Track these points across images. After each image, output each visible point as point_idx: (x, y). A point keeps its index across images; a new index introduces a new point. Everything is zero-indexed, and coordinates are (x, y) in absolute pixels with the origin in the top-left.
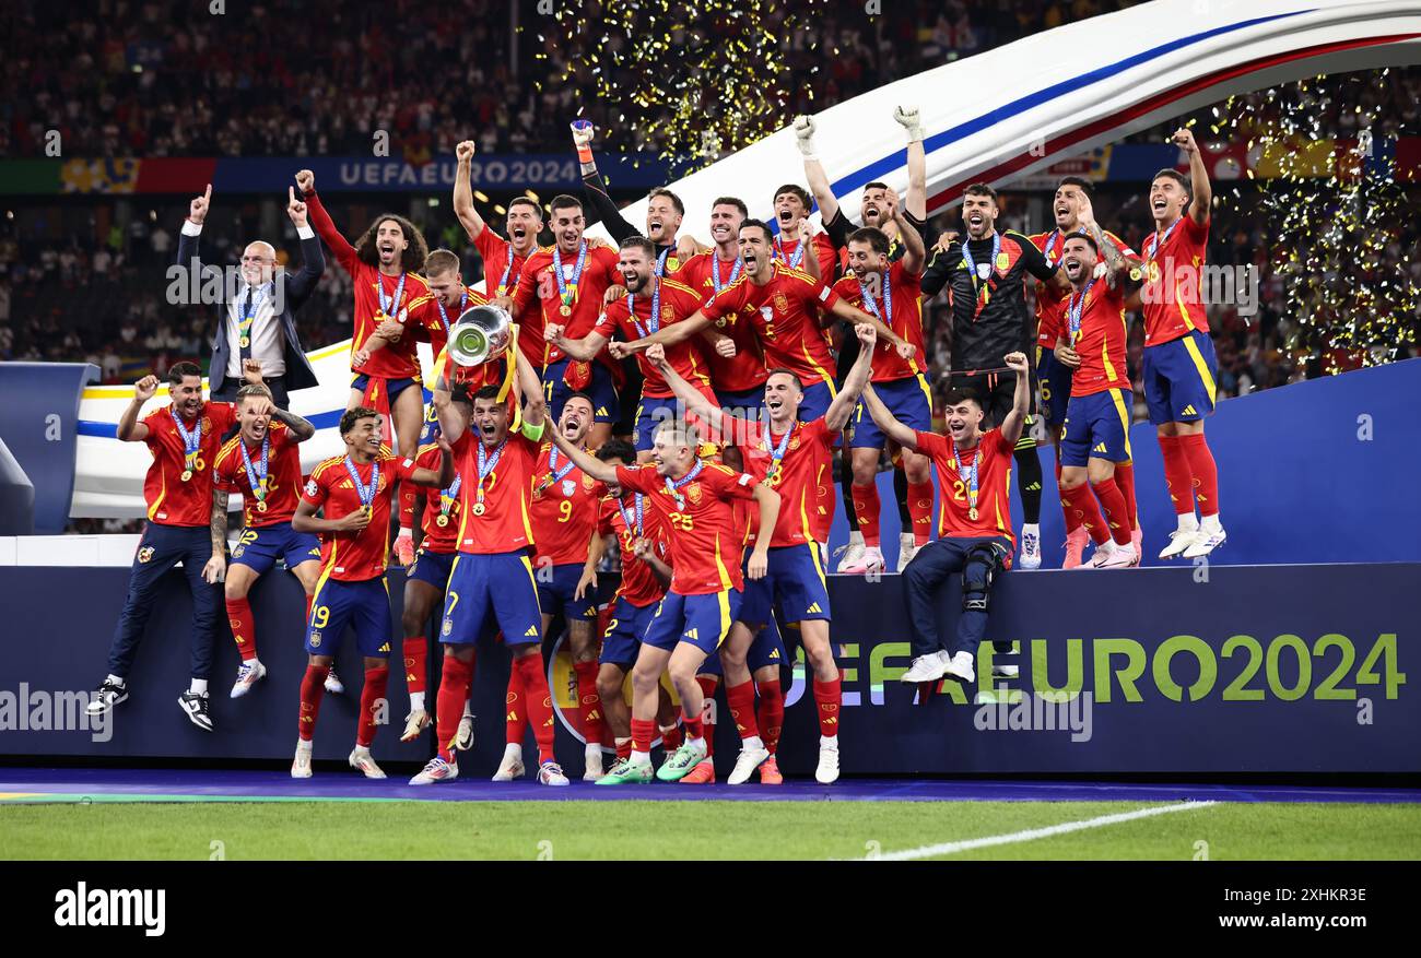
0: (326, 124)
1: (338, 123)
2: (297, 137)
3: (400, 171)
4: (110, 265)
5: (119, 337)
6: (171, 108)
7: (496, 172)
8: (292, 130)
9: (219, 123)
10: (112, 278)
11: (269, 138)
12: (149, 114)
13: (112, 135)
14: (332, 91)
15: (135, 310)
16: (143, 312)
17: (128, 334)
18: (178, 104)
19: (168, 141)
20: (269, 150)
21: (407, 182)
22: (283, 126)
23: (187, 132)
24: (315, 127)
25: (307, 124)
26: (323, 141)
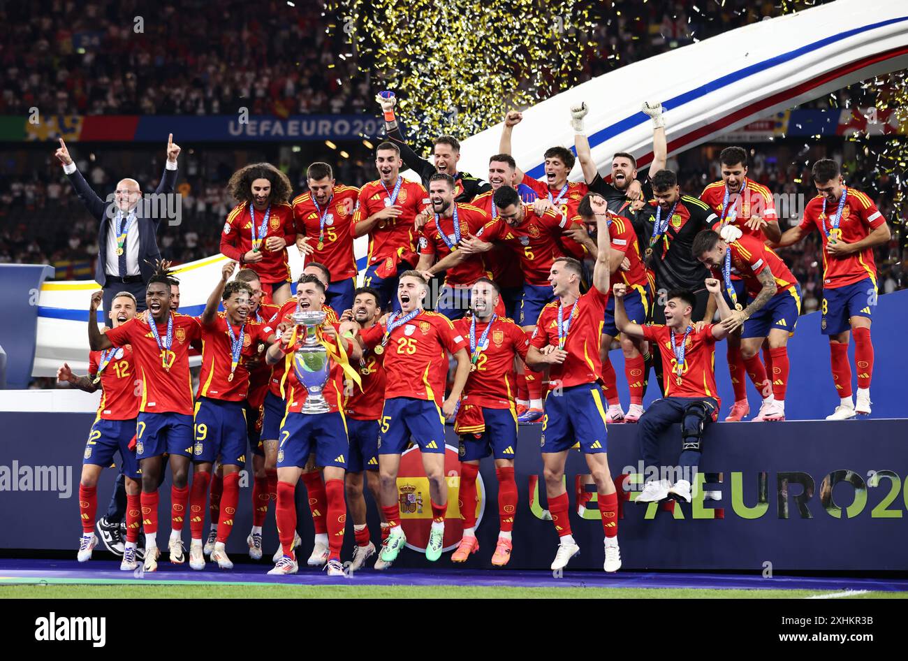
0: (218, 92)
1: (227, 91)
2: (197, 101)
3: (272, 126)
4: (62, 193)
5: (67, 245)
6: (106, 80)
7: (342, 127)
8: (194, 96)
9: (141, 90)
10: (63, 203)
11: (178, 102)
12: (89, 86)
13: (63, 100)
14: (223, 68)
15: (79, 226)
16: (85, 227)
17: (74, 243)
18: (111, 75)
19: (104, 104)
20: (178, 111)
21: (277, 134)
22: (188, 92)
23: (117, 96)
24: (210, 94)
25: (205, 92)
26: (216, 104)
